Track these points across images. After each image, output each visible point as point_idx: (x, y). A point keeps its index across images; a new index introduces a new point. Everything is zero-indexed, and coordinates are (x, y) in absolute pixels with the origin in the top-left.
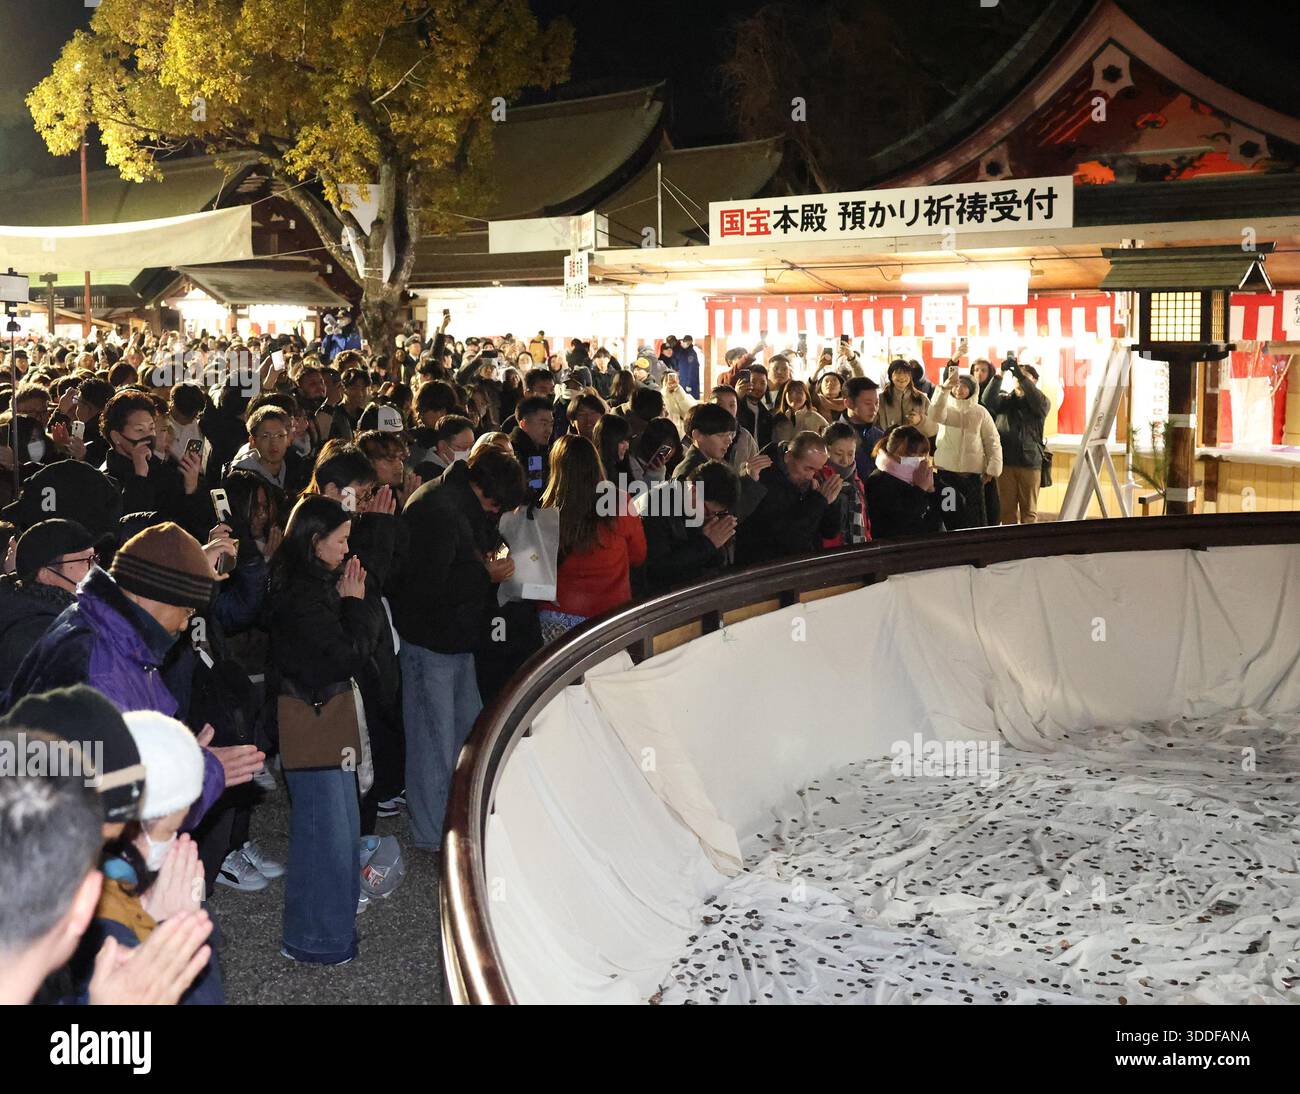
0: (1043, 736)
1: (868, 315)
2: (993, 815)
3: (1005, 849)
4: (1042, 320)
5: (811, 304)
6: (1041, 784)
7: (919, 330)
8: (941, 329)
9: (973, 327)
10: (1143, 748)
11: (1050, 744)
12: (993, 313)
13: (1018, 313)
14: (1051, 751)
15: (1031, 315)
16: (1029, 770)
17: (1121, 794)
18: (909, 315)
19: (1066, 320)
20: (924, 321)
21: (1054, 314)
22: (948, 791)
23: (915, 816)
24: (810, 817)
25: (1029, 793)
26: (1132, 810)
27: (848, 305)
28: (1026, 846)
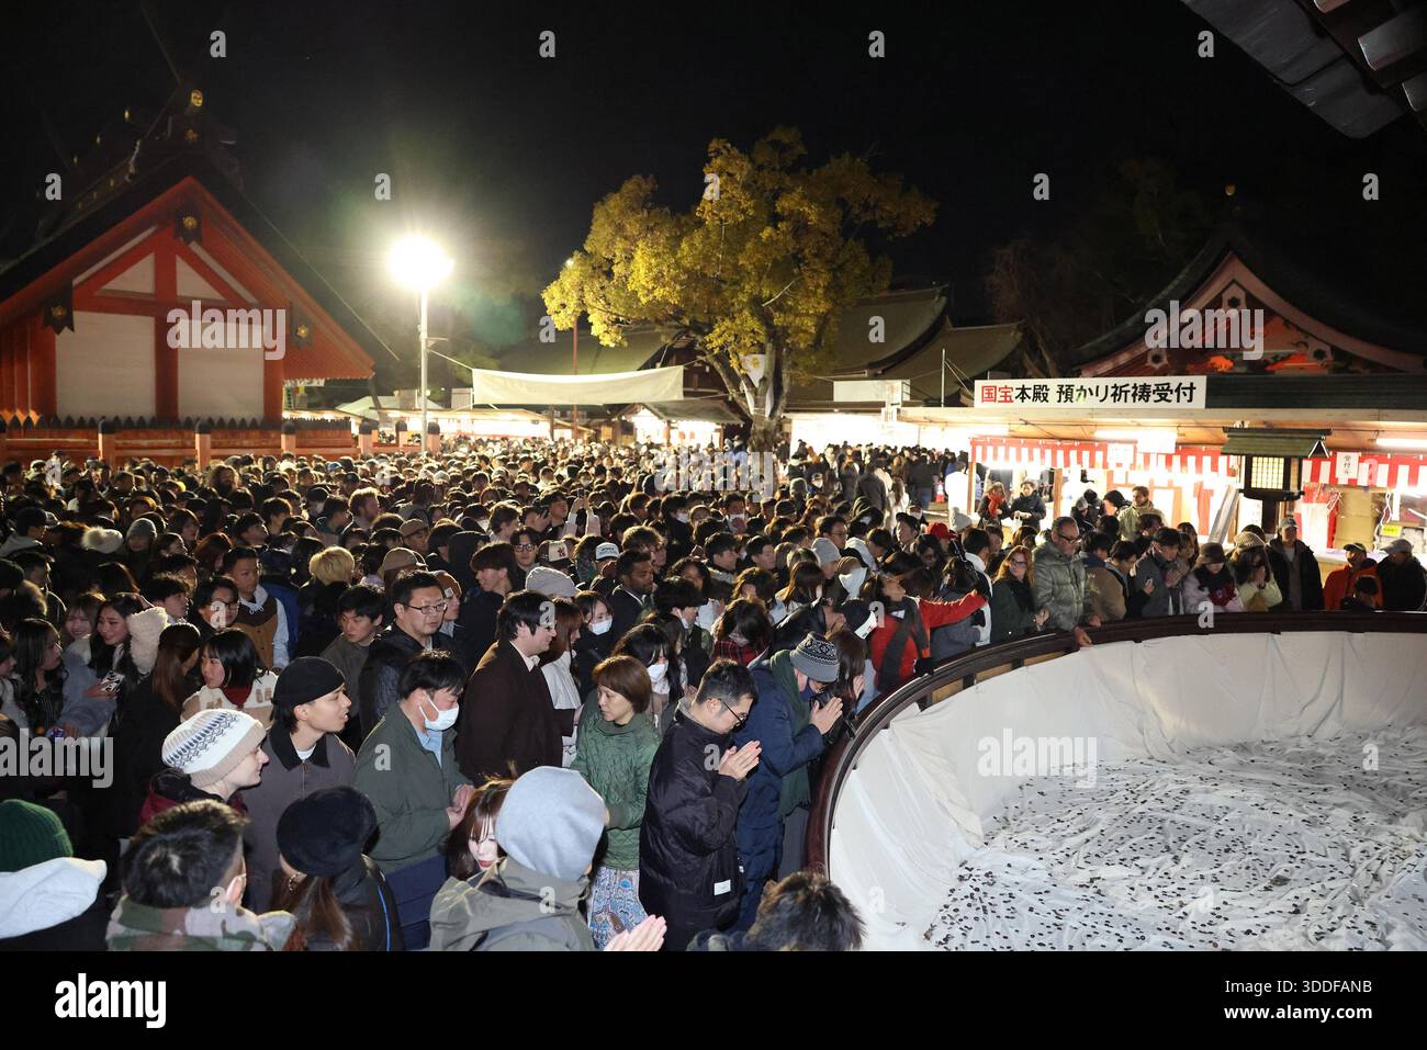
0: (1173, 752)
1: (1073, 454)
2: (1141, 808)
3: (1146, 833)
4: (1184, 462)
5: (1037, 445)
6: (1172, 786)
7: (1105, 465)
8: (1119, 465)
9: (1139, 466)
10: (1235, 763)
11: (1178, 759)
12: (1153, 458)
13: (1169, 459)
14: (1177, 763)
15: (1176, 460)
16: (1165, 776)
17: (1219, 797)
18: (1099, 455)
19: (1199, 463)
20: (1108, 460)
21: (1191, 460)
22: (1113, 789)
23: (1092, 807)
24: (1027, 805)
25: (1163, 793)
26: (1227, 808)
27: (1061, 447)
28: (1160, 831)
